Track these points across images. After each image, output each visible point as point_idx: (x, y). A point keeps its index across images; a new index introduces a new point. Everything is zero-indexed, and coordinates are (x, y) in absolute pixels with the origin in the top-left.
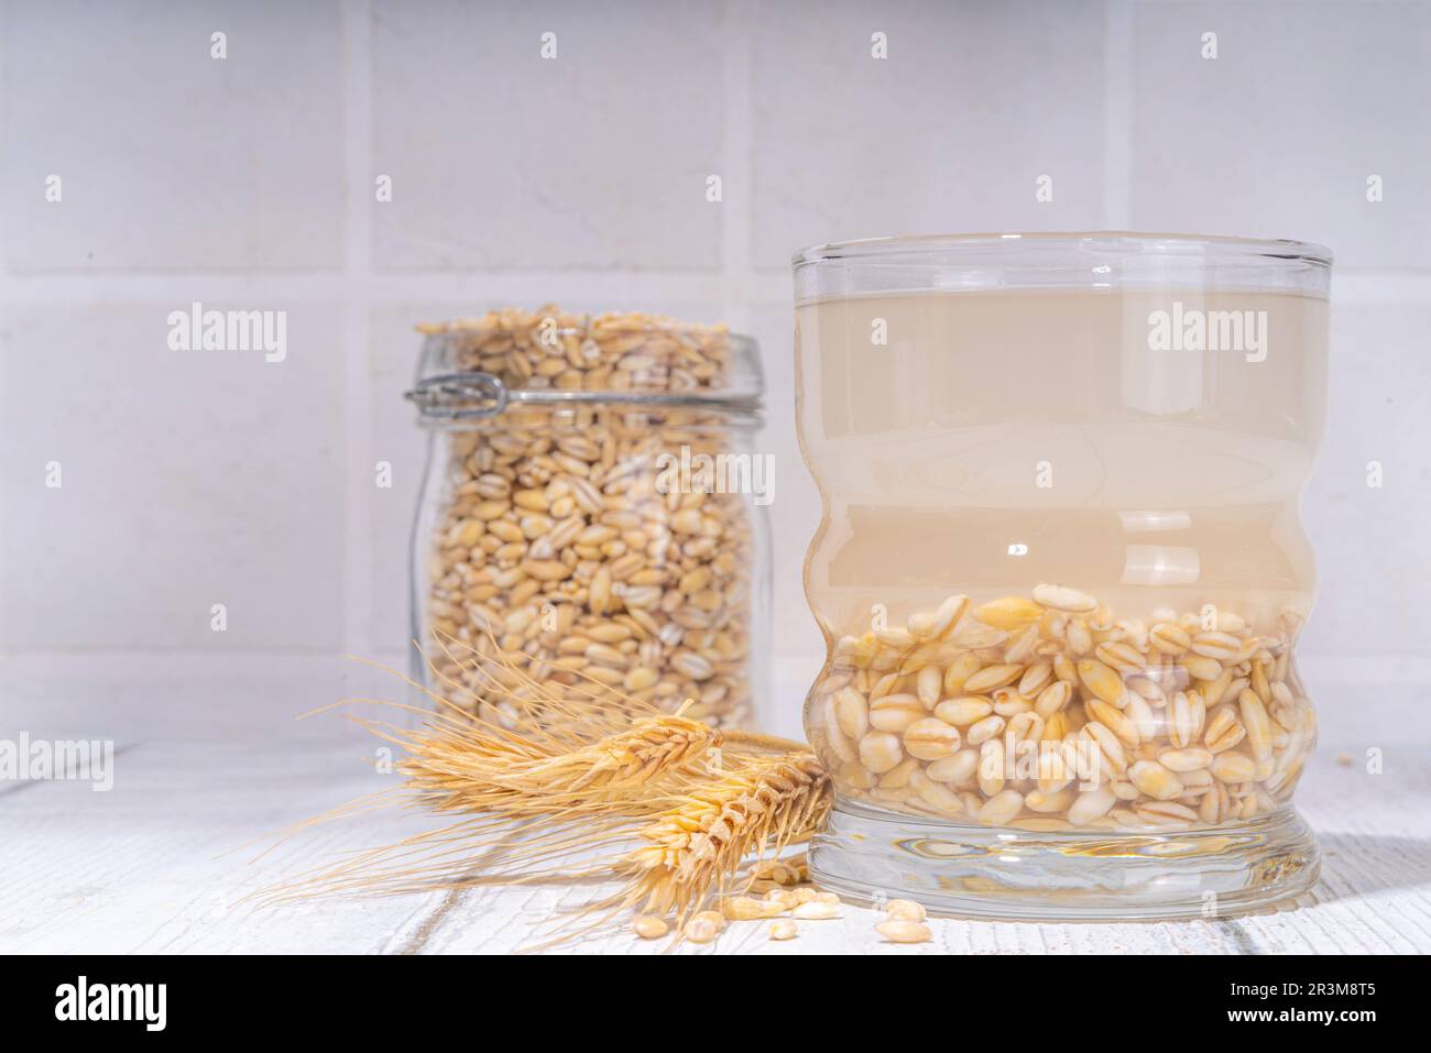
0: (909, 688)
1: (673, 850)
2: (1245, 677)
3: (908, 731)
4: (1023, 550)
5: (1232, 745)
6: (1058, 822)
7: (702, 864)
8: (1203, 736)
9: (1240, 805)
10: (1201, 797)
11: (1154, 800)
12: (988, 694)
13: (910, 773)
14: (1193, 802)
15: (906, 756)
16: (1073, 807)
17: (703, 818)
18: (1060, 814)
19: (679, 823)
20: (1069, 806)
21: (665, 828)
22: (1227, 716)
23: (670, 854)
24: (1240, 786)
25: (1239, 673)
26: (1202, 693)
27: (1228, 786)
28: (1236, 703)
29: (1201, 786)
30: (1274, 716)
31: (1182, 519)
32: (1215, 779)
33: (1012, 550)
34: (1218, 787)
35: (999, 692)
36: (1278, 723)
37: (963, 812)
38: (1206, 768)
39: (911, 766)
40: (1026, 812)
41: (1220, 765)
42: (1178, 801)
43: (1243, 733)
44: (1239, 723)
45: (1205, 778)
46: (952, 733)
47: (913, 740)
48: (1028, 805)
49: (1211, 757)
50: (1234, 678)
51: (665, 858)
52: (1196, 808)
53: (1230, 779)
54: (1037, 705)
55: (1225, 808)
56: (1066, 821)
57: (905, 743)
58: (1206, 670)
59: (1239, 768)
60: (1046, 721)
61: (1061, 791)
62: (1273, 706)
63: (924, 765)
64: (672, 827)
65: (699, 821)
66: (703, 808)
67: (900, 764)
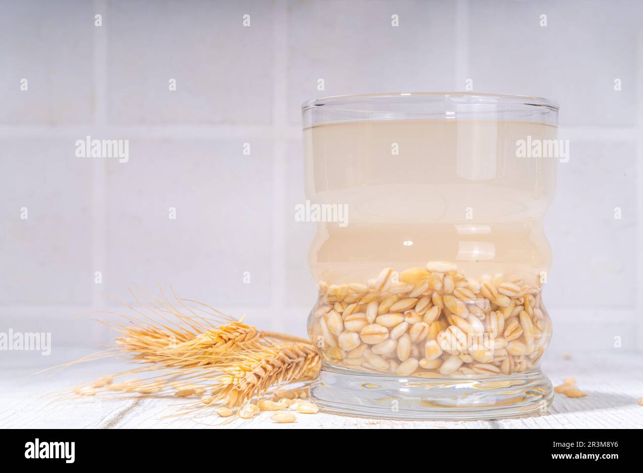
0: (362, 310)
1: (237, 378)
2: (521, 305)
3: (362, 331)
4: (410, 243)
5: (517, 337)
6: (436, 374)
7: (250, 385)
8: (503, 333)
9: (519, 366)
10: (502, 361)
11: (479, 363)
12: (402, 313)
13: (364, 350)
14: (498, 364)
15: (362, 343)
16: (442, 366)
17: (252, 366)
18: (435, 370)
19: (241, 367)
20: (440, 366)
21: (234, 368)
22: (514, 324)
23: (236, 379)
24: (519, 357)
25: (518, 303)
26: (502, 312)
27: (513, 357)
28: (518, 317)
29: (500, 356)
30: (535, 324)
31: (487, 229)
32: (509, 353)
33: (405, 243)
34: (509, 357)
35: (408, 311)
36: (537, 327)
37: (389, 369)
38: (504, 348)
39: (364, 347)
40: (420, 369)
41: (511, 346)
42: (491, 363)
43: (522, 331)
44: (520, 327)
45: (504, 352)
46: (385, 330)
47: (365, 334)
48: (421, 365)
49: (507, 342)
50: (516, 305)
51: (233, 381)
52: (499, 367)
53: (514, 353)
54: (424, 318)
55: (512, 367)
56: (439, 373)
57: (361, 337)
58: (503, 301)
59: (518, 348)
60: (430, 325)
61: (437, 358)
62: (535, 320)
63: (370, 346)
64: (238, 368)
65: (250, 367)
66: (253, 362)
67: (360, 346)
